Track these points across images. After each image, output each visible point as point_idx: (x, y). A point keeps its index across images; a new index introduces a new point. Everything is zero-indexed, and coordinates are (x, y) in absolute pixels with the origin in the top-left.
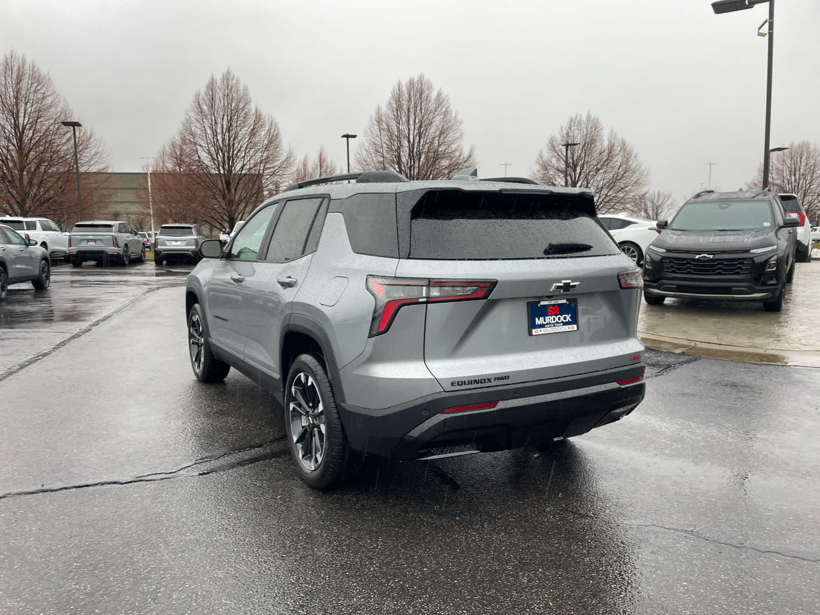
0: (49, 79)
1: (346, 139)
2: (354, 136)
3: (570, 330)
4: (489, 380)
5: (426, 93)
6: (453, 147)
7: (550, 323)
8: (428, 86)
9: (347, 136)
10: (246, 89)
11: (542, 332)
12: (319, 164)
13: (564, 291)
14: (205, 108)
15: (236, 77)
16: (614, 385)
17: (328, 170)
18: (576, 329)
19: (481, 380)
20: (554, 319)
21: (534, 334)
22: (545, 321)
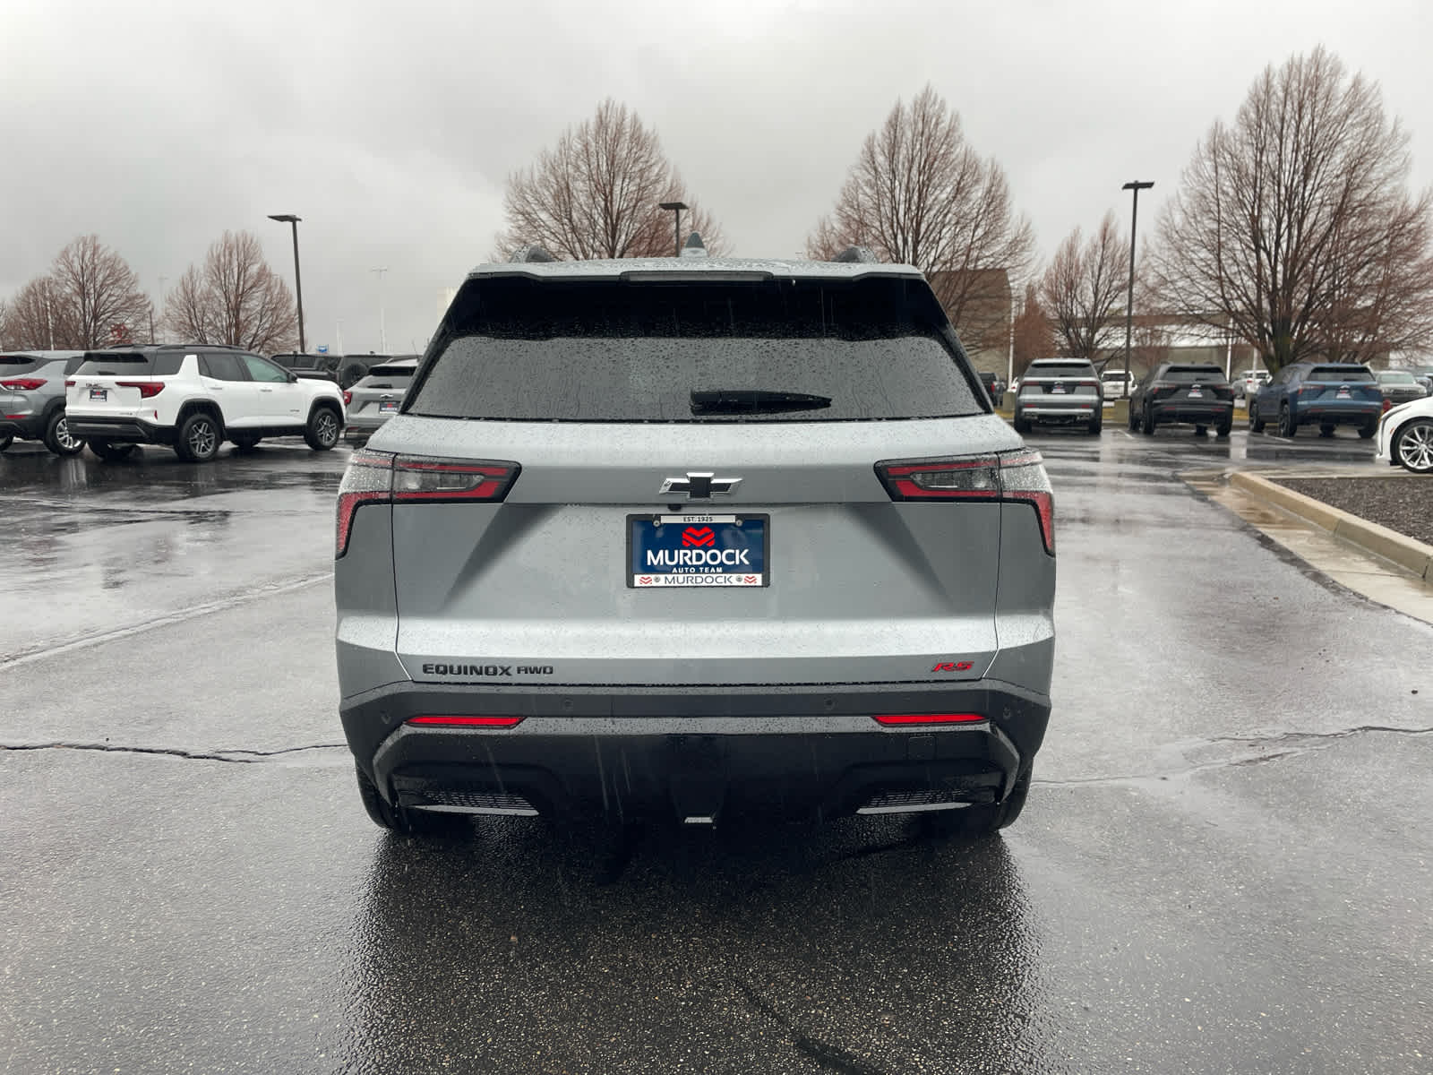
0: (655, 138)
1: (1131, 191)
2: (1149, 185)
3: (742, 583)
4: (506, 671)
5: (1327, 84)
6: (1386, 190)
7: (685, 564)
8: (1331, 69)
9: (1136, 186)
10: (956, 118)
11: (662, 583)
12: (1100, 243)
13: (691, 496)
14: (880, 159)
15: (939, 101)
16: (866, 724)
17: (1118, 255)
18: (759, 583)
19: (487, 668)
20: (699, 557)
21: (637, 583)
22: (672, 558)
